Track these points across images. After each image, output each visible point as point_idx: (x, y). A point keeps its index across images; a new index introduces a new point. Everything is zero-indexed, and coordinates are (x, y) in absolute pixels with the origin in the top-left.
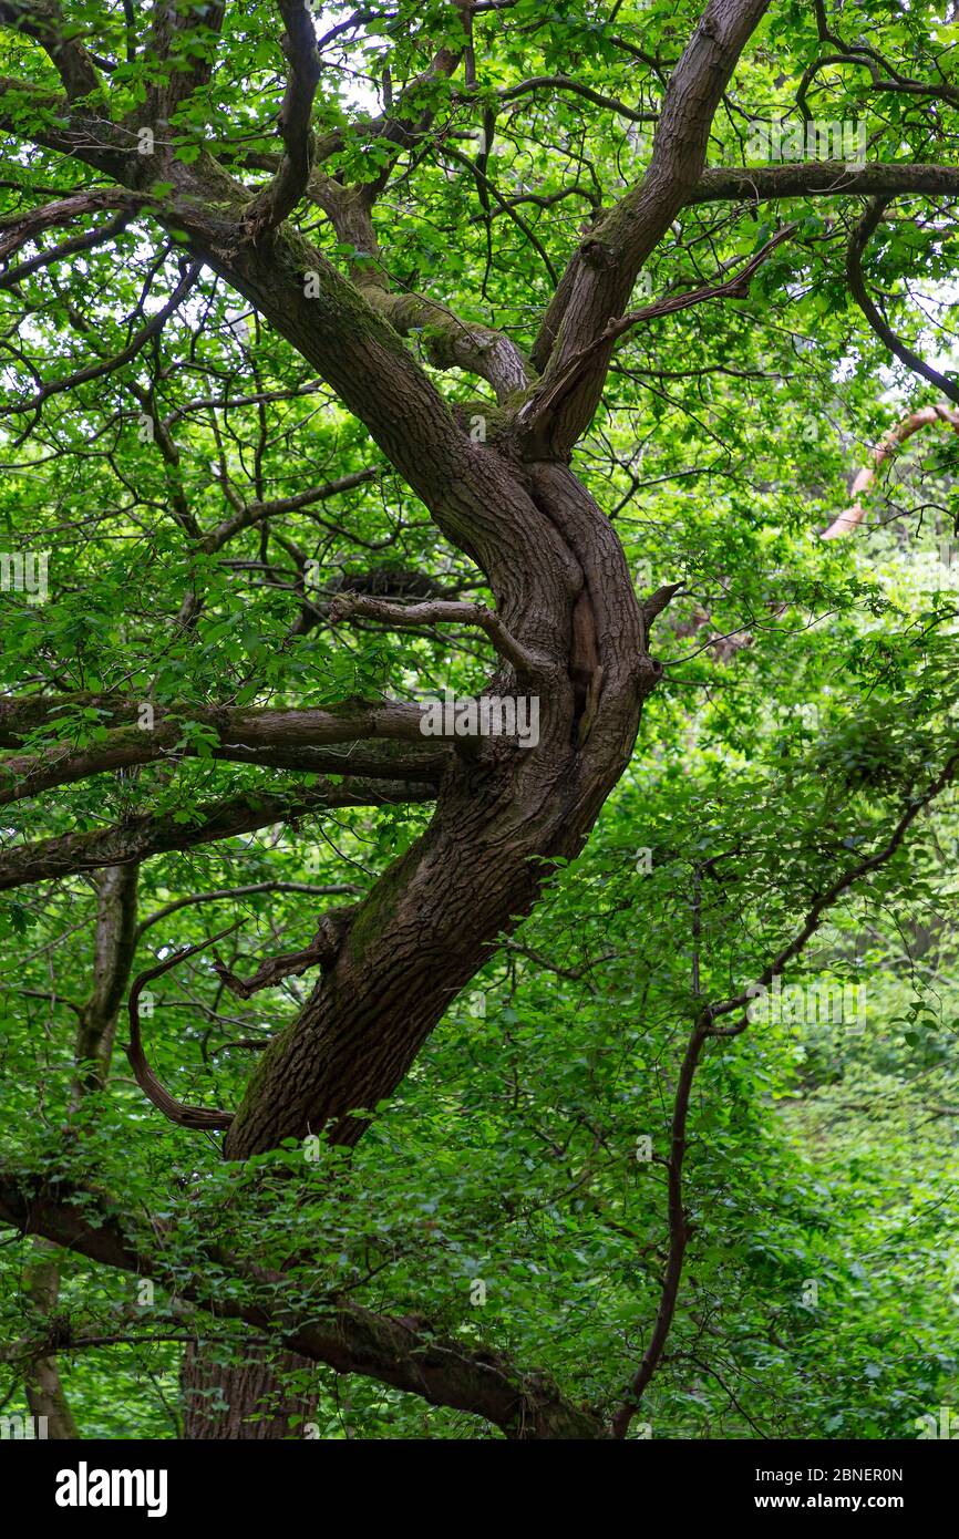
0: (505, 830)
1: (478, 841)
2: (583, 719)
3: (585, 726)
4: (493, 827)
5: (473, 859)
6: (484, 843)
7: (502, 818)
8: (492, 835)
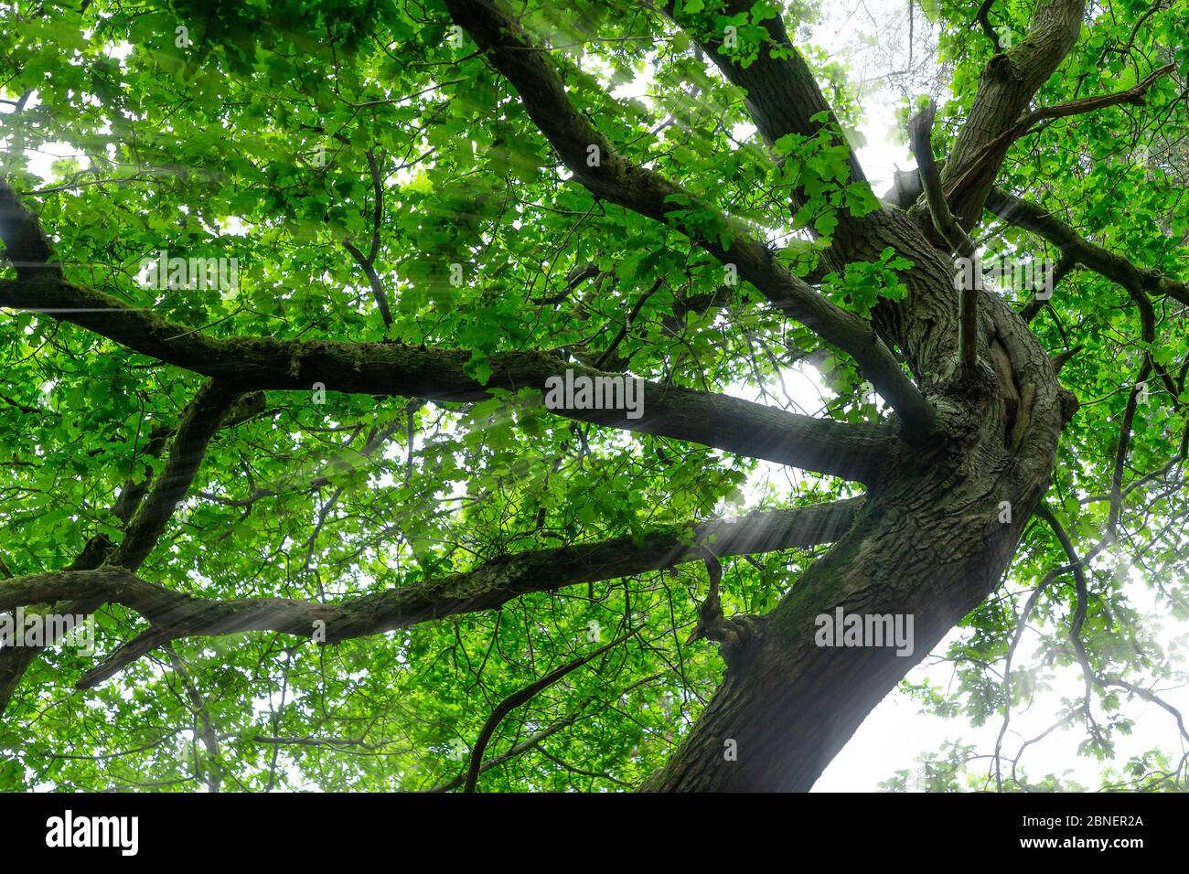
0: (962, 501)
1: (935, 509)
2: (1016, 430)
3: (1018, 434)
4: (948, 498)
5: (933, 524)
6: (942, 511)
7: (958, 491)
8: (949, 504)
